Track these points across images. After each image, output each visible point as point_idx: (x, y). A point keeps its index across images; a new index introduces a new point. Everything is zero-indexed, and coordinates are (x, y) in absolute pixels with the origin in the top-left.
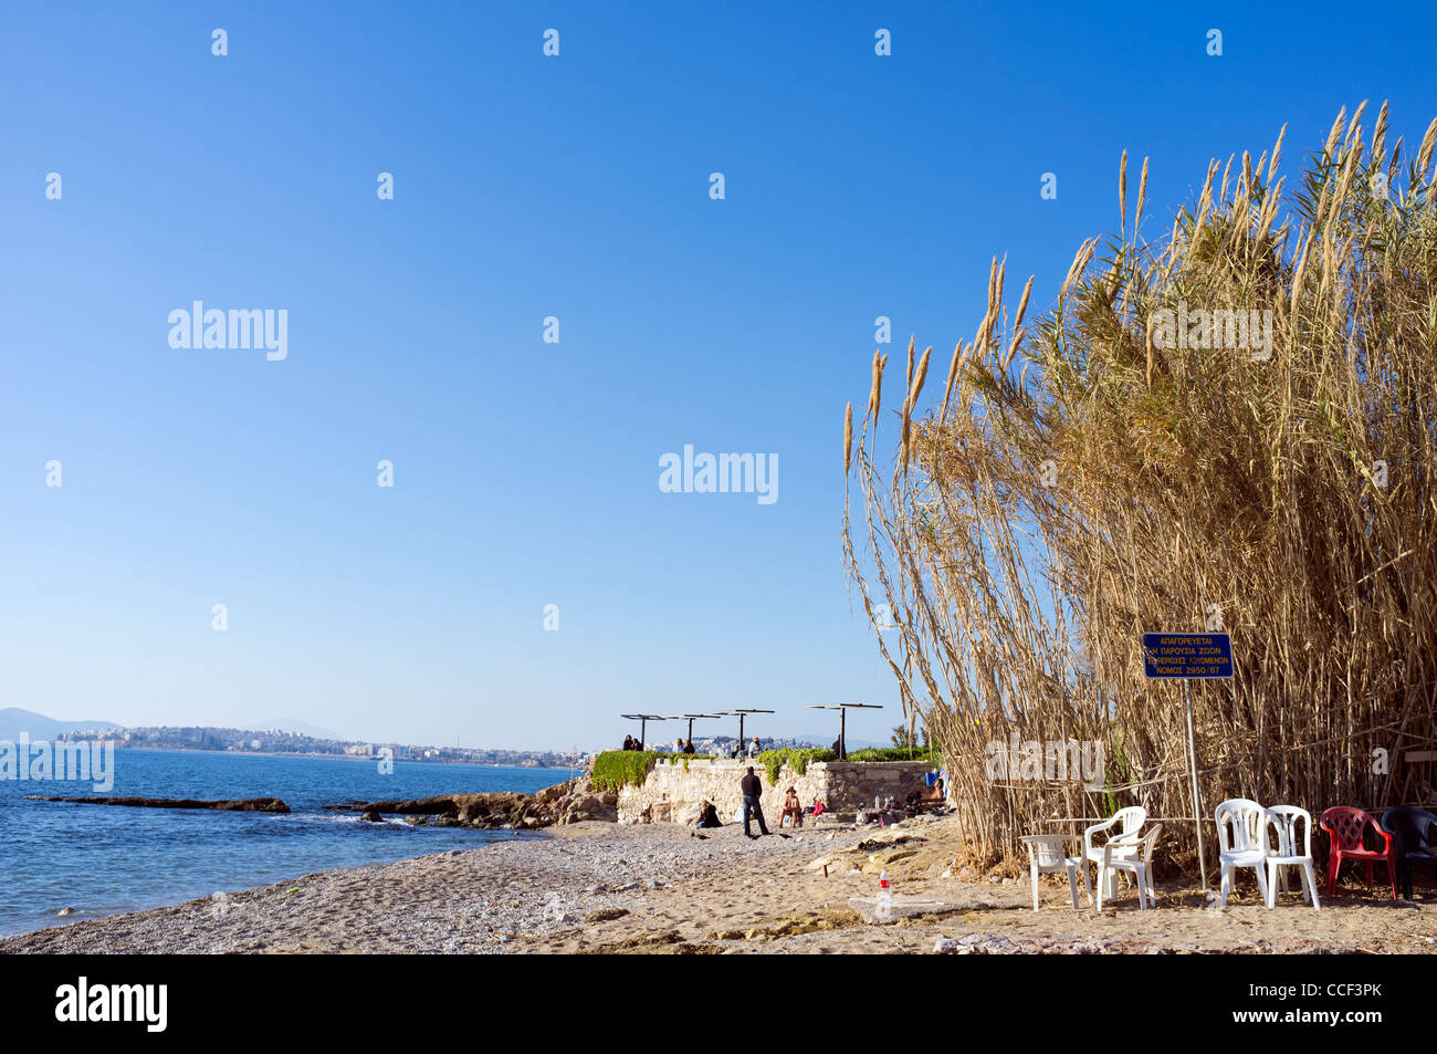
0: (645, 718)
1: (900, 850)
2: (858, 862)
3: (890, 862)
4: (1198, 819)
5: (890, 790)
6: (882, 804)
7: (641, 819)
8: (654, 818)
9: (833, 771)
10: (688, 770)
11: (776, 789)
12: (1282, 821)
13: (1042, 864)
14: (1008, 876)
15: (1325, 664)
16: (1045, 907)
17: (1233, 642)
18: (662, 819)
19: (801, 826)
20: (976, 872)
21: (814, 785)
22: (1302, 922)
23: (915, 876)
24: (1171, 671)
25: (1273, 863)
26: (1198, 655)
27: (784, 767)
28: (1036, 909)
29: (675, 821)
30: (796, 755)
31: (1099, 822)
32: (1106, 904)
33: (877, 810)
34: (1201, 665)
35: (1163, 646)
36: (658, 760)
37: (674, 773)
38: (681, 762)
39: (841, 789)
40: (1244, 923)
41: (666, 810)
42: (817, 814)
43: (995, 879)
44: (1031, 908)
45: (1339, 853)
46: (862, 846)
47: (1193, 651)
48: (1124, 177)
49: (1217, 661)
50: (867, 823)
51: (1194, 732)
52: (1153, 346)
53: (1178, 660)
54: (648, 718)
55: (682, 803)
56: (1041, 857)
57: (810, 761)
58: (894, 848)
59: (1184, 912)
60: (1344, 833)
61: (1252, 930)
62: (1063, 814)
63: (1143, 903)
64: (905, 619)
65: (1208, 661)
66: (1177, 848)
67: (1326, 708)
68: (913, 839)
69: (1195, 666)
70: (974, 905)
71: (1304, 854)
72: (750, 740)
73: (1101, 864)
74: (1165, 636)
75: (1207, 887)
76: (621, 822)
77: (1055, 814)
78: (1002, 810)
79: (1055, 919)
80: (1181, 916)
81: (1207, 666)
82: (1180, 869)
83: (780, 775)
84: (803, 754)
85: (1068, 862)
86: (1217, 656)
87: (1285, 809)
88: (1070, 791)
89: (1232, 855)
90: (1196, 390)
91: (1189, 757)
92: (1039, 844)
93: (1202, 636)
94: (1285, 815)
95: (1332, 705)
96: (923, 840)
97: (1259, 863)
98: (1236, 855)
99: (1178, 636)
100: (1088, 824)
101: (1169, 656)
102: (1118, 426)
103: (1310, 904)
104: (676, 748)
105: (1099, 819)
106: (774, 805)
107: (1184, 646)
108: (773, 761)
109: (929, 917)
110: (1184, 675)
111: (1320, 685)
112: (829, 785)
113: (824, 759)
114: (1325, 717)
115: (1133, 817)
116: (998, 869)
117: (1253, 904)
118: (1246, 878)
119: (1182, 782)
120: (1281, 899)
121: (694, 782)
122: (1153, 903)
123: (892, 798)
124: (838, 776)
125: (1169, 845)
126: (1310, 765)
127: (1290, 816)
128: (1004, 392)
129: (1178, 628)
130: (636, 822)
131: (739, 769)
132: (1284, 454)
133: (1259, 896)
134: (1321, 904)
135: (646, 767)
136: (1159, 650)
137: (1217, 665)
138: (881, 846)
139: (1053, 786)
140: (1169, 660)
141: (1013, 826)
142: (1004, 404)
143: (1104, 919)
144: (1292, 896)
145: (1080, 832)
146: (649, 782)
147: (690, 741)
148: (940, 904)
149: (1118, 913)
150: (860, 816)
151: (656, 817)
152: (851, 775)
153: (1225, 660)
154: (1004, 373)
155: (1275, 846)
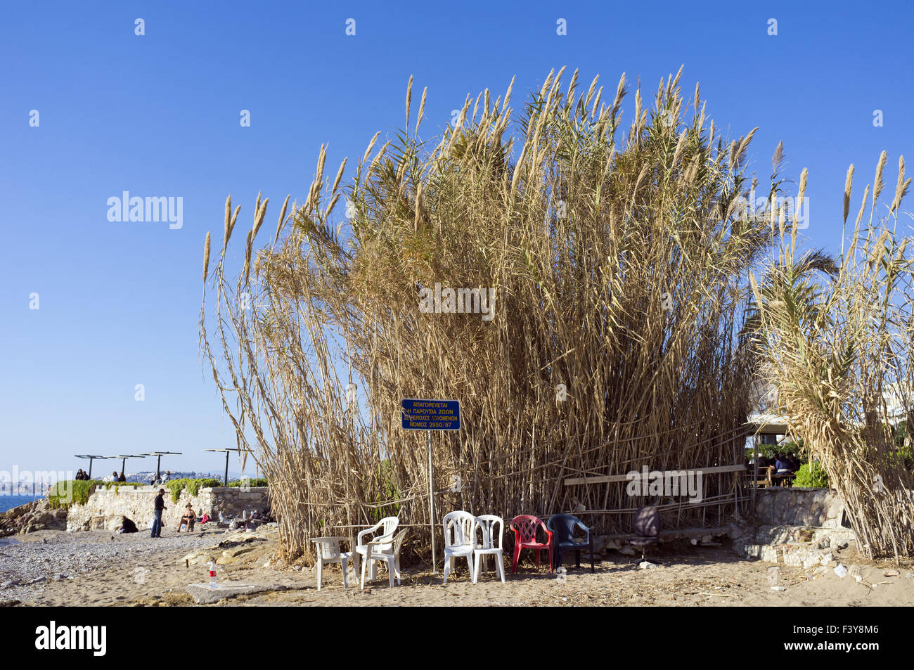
0: (92, 457)
1: (247, 547)
2: (215, 556)
3: (235, 556)
4: (432, 525)
5: (254, 506)
6: (248, 516)
7: (83, 528)
8: (92, 527)
9: (216, 494)
10: (118, 493)
11: (177, 506)
12: (485, 525)
13: (324, 557)
14: (306, 566)
15: (519, 422)
16: (326, 588)
17: (461, 406)
18: (97, 527)
19: (192, 531)
20: (286, 562)
21: (204, 502)
22: (492, 592)
23: (247, 566)
24: (419, 425)
25: (478, 553)
26: (437, 415)
27: (183, 491)
28: (319, 589)
29: (107, 529)
30: (192, 482)
31: (368, 528)
32: (367, 584)
33: (244, 519)
34: (439, 421)
35: (415, 407)
36: (98, 487)
37: (108, 495)
38: (114, 488)
39: (221, 505)
40: (454, 595)
41: (101, 521)
42: (204, 523)
43: (297, 567)
44: (316, 588)
45: (520, 545)
46: (221, 545)
47: (435, 412)
48: (410, 93)
49: (450, 418)
50: (237, 529)
51: (432, 465)
52: (420, 205)
53: (424, 418)
54: (94, 457)
55: (112, 516)
56: (324, 553)
57: (201, 487)
58: (243, 546)
59: (418, 589)
60: (524, 532)
61: (458, 600)
62: (345, 522)
63: (392, 583)
64: (241, 384)
65: (444, 418)
66: (419, 544)
67: (519, 451)
68: (257, 540)
69: (436, 422)
70: (276, 587)
71: (498, 547)
72: (163, 473)
73: (365, 557)
74: (416, 401)
75: (436, 571)
76: (68, 530)
77: (340, 522)
78: (305, 520)
79: (330, 595)
80: (416, 591)
81: (442, 422)
82: (420, 558)
83: (181, 496)
84: (196, 482)
85: (343, 556)
86: (450, 415)
87: (487, 517)
88: (350, 506)
89: (452, 549)
90: (447, 238)
91: (429, 483)
92: (323, 543)
93: (442, 402)
94: (488, 521)
95: (522, 449)
96: (264, 540)
97: (470, 553)
98: (455, 549)
99: (425, 402)
100: (361, 529)
101: (418, 414)
102: (393, 258)
103: (500, 580)
104: (112, 478)
105: (369, 525)
106: (176, 517)
107: (427, 408)
108: (176, 486)
109: (242, 597)
110: (428, 427)
111: (515, 437)
112: (213, 503)
113: (211, 485)
114: (518, 456)
115: (391, 523)
116: (299, 561)
117: (465, 581)
118: (461, 563)
119: (424, 500)
120: (482, 577)
121: (122, 502)
122: (399, 583)
123: (256, 511)
124: (220, 497)
125: (414, 542)
126: (506, 487)
127: (491, 521)
128: (322, 235)
129: (426, 396)
130: (79, 530)
131: (153, 492)
132: (500, 283)
133: (469, 576)
134: (507, 579)
135: (89, 491)
136: (412, 411)
137: (450, 421)
138: (234, 544)
139: (339, 503)
140: (418, 417)
141: (311, 531)
142: (321, 242)
143: (363, 595)
144: (489, 575)
145: (355, 534)
146: (90, 502)
147: (122, 473)
148: (252, 587)
149: (374, 591)
150: (232, 524)
151: (93, 526)
152: (228, 496)
153: (455, 418)
154: (321, 221)
155: (480, 542)
